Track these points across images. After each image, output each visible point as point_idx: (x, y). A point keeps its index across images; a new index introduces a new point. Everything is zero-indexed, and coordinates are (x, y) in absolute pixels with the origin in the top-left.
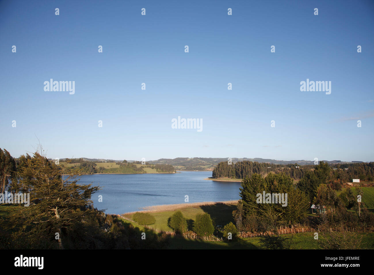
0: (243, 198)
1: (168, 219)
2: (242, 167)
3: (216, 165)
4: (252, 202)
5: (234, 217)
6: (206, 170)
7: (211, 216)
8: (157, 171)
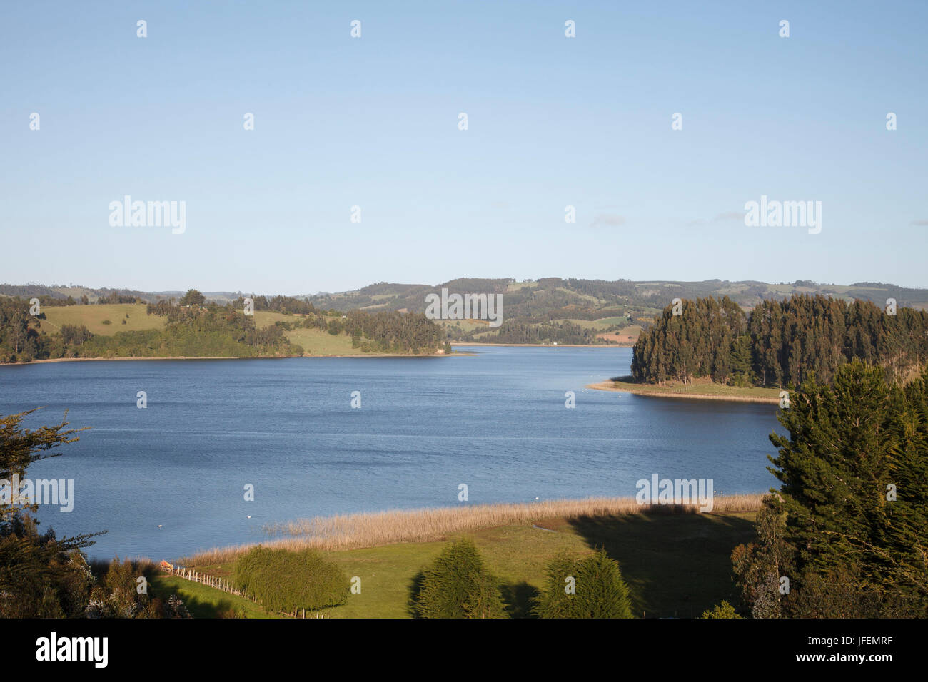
0: (788, 482)
1: (410, 583)
2: (788, 327)
3: (650, 316)
4: (836, 506)
5: (742, 575)
6: (602, 341)
7: (623, 570)
8: (356, 344)
